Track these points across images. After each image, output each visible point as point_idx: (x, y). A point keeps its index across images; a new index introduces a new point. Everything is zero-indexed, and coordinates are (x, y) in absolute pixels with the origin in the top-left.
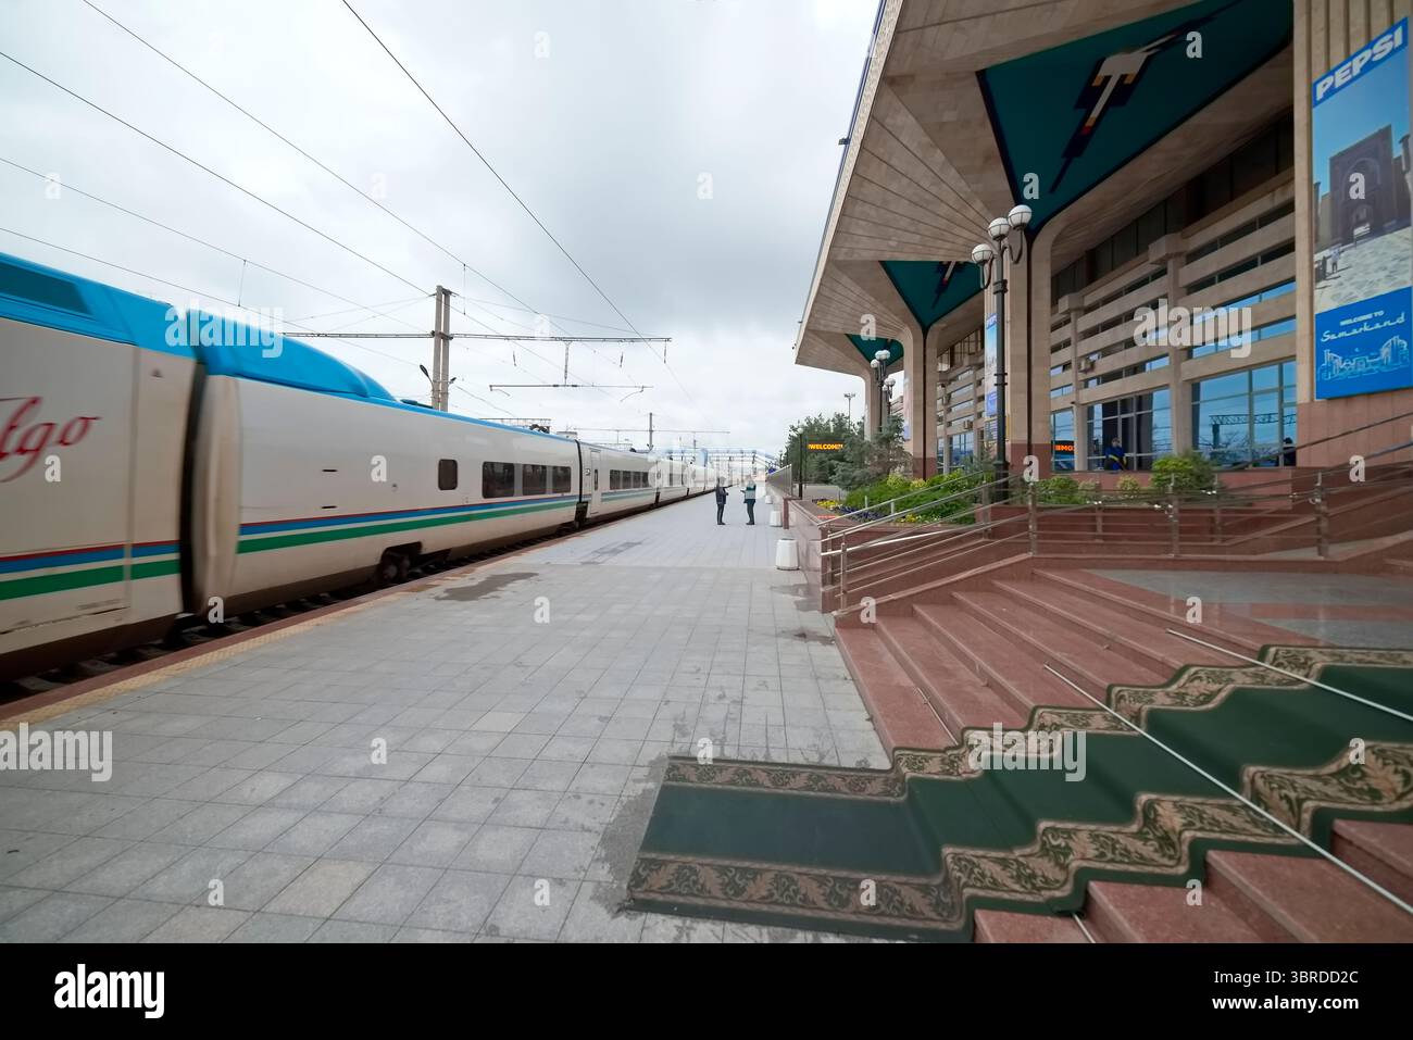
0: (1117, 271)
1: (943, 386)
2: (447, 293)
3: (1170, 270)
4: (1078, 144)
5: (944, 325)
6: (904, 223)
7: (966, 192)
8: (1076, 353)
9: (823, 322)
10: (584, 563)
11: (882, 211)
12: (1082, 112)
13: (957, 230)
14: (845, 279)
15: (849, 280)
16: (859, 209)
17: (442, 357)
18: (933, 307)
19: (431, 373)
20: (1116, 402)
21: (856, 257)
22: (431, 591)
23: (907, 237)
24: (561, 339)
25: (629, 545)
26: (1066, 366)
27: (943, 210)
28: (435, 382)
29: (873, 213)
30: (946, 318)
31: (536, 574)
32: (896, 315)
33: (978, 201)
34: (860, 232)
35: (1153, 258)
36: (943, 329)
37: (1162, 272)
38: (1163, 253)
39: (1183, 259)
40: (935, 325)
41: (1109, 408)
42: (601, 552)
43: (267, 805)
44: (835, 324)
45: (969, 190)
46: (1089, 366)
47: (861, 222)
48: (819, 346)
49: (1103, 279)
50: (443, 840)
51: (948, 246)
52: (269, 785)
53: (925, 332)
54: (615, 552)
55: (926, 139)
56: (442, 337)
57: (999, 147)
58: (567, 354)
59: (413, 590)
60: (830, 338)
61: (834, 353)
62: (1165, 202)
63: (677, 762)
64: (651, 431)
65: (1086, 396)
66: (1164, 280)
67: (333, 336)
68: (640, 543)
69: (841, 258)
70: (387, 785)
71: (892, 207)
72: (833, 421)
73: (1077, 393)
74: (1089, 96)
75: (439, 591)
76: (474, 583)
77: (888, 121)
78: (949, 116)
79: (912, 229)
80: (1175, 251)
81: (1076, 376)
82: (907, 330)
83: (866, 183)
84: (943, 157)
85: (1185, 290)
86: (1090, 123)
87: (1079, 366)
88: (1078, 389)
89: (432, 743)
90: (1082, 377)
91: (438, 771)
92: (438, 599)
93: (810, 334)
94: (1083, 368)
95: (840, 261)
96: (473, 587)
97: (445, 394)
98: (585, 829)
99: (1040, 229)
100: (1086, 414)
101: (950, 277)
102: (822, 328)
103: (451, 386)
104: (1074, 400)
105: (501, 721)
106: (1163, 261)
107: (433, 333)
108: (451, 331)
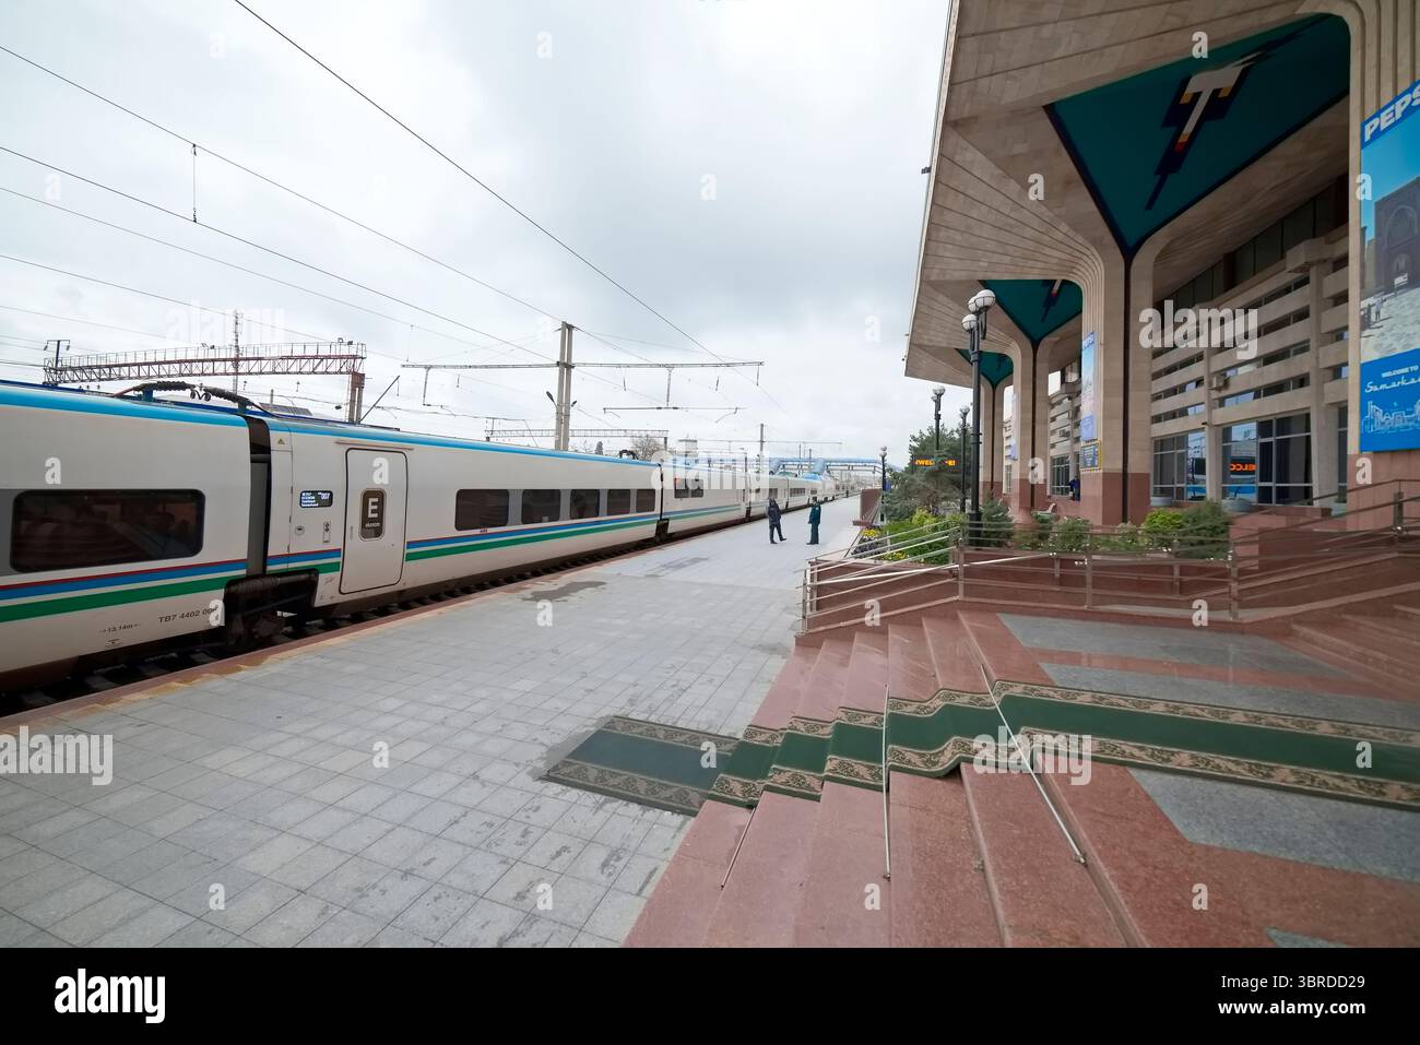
0: (1259, 276)
1: (1070, 398)
2: (570, 327)
3: (1313, 279)
4: (1172, 161)
5: (1057, 339)
6: (991, 246)
7: (1048, 216)
8: (1209, 369)
9: (925, 337)
10: (648, 576)
11: (966, 235)
12: (1173, 129)
13: (1048, 251)
14: (941, 298)
15: (946, 299)
16: (943, 234)
17: (565, 384)
18: (1043, 320)
19: (555, 399)
20: (1271, 421)
21: (948, 277)
22: (522, 592)
23: (996, 258)
24: (664, 366)
25: (696, 560)
26: (1199, 382)
27: (1028, 233)
28: (559, 406)
29: (958, 237)
30: (1058, 331)
31: (604, 583)
32: (1000, 330)
33: (1063, 224)
34: (948, 254)
35: (1290, 267)
36: (1056, 343)
37: (1304, 282)
38: (1301, 261)
39: (1330, 266)
40: (1046, 339)
41: (1264, 427)
42: (666, 566)
43: (391, 713)
44: (940, 339)
45: (1052, 215)
46: (1221, 384)
47: (949, 246)
48: (926, 361)
49: (1247, 283)
50: (469, 739)
51: (1040, 265)
52: (392, 704)
53: (1035, 345)
54: (680, 566)
55: (999, 172)
56: (566, 366)
57: (1079, 170)
58: (669, 379)
59: (510, 591)
60: (937, 352)
61: (943, 367)
62: (1314, 200)
63: (616, 719)
64: (762, 442)
65: (1221, 416)
66: (1306, 289)
67: (481, 367)
68: (706, 559)
69: (933, 278)
70: (451, 711)
71: (977, 232)
72: (957, 431)
73: (1210, 411)
74: (1178, 114)
75: (527, 594)
76: (555, 588)
77: (957, 158)
78: (1020, 148)
79: (1001, 251)
80: (1316, 258)
81: (1209, 394)
82: (1015, 345)
83: (946, 212)
84: (1019, 187)
85: (1331, 302)
86: (1183, 139)
87: (1210, 384)
88: (1211, 408)
89: (483, 693)
90: (1215, 395)
91: (480, 708)
92: (525, 599)
93: (914, 348)
94: (1214, 386)
95: (934, 282)
96: (554, 591)
97: (568, 416)
98: (542, 744)
99: (1140, 247)
100: (1220, 436)
101: (1059, 291)
102: (926, 343)
103: (572, 409)
104: (1206, 420)
105: (526, 685)
106: (1305, 268)
107: (558, 363)
108: (573, 361)
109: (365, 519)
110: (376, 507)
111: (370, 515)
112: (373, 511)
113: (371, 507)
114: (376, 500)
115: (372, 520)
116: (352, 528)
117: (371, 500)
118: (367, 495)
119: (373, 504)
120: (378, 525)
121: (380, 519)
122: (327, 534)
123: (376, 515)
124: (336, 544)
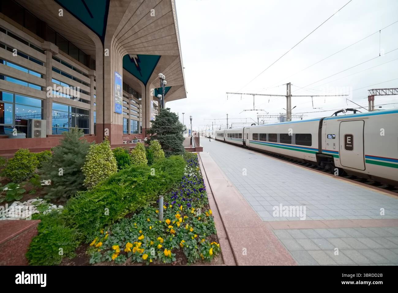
109: (346, 143)
110: (350, 140)
111: (348, 142)
112: (349, 141)
113: (348, 140)
114: (350, 137)
115: (349, 144)
116: (341, 146)
117: (348, 137)
118: (346, 136)
119: (349, 139)
120: (351, 146)
121: (352, 144)
122: (334, 146)
123: (350, 143)
124: (337, 150)
